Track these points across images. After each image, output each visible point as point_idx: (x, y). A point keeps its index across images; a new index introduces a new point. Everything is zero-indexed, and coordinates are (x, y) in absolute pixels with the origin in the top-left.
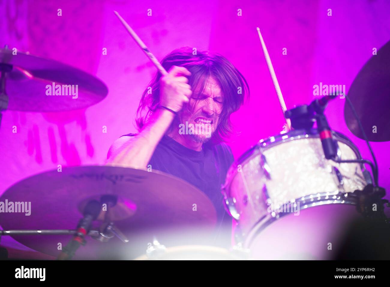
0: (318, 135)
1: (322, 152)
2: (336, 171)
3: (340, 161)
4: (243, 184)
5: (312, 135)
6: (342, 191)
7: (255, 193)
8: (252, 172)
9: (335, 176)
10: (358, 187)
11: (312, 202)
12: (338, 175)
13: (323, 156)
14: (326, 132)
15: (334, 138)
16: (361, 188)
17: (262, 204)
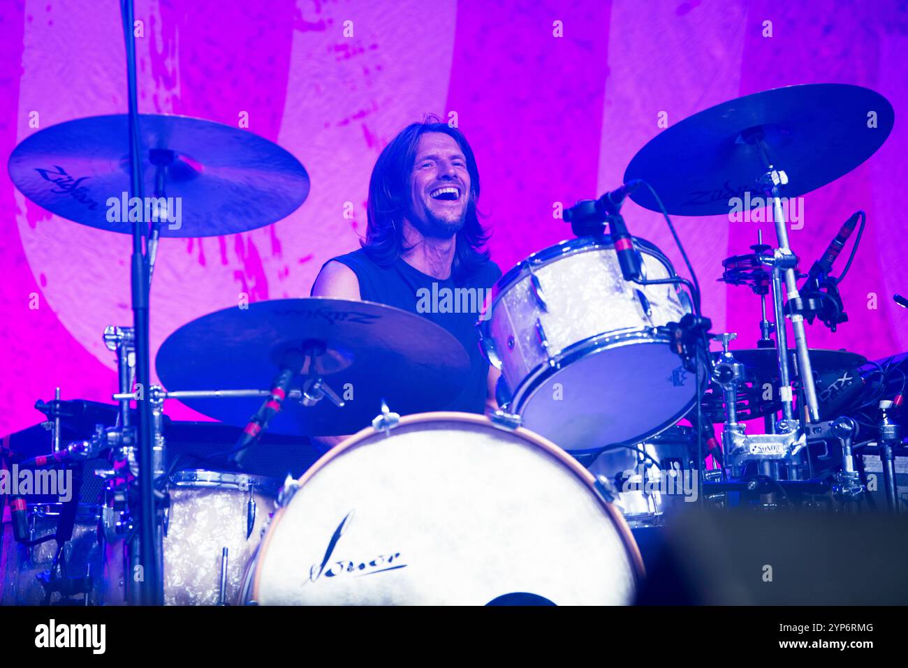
0: (612, 245)
1: (618, 269)
2: (641, 296)
3: (645, 282)
4: (507, 319)
5: (603, 243)
6: (649, 324)
7: (524, 331)
8: (519, 302)
9: (639, 304)
10: (672, 318)
11: (607, 344)
12: (644, 303)
13: (621, 275)
14: (624, 241)
15: (635, 247)
16: (677, 319)
17: (534, 348)
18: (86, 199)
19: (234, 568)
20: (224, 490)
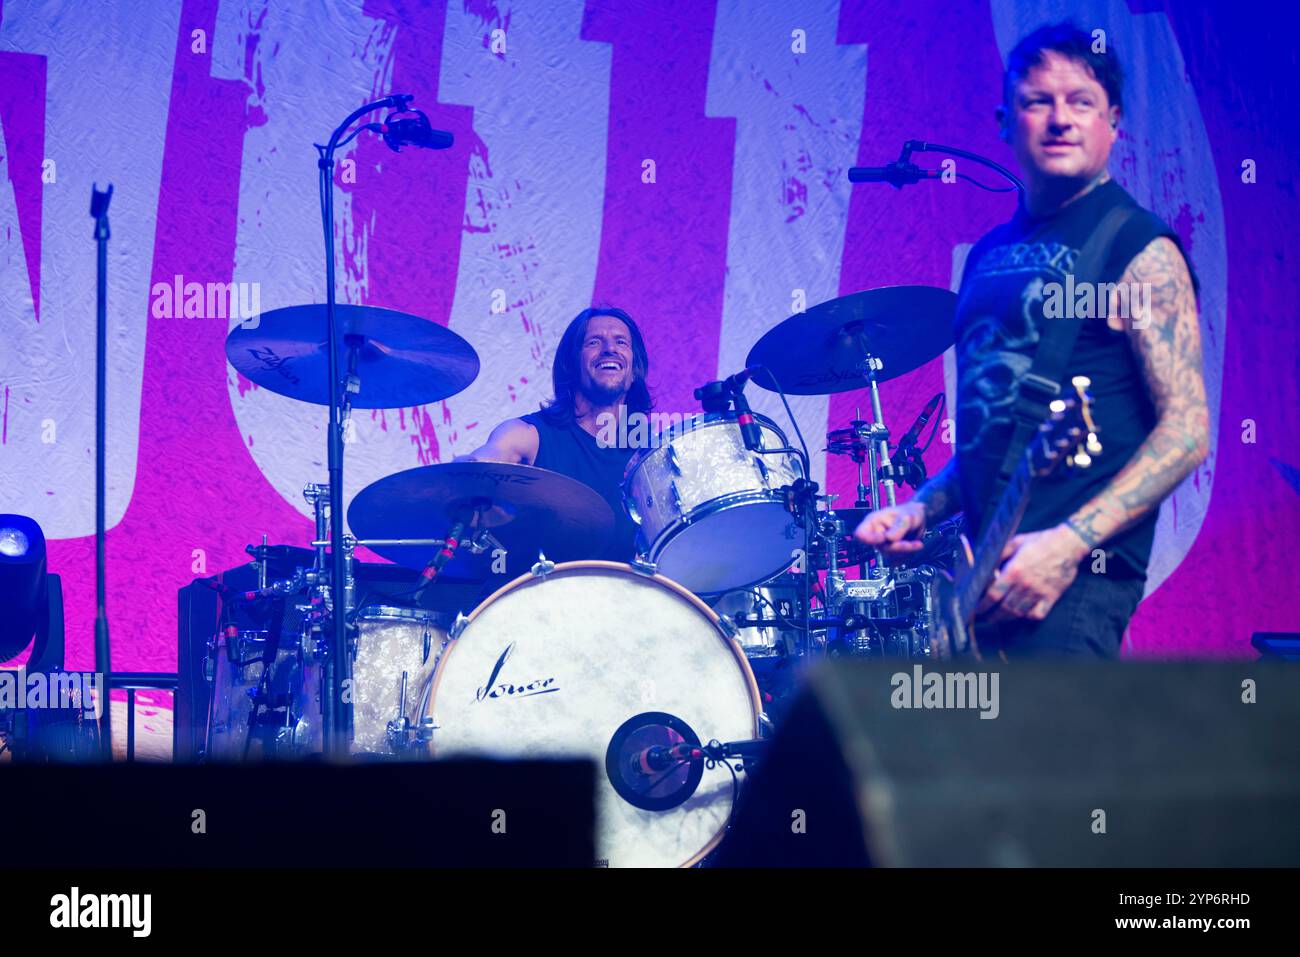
0: (736, 420)
1: (741, 440)
2: (760, 463)
3: (764, 452)
4: (646, 480)
5: (727, 417)
6: (766, 487)
7: (661, 492)
8: (657, 467)
9: (758, 470)
10: (786, 482)
11: (731, 503)
12: (762, 469)
13: (744, 446)
14: (746, 416)
15: (756, 421)
16: (790, 483)
17: (670, 507)
18: (290, 376)
19: (412, 688)
20: (404, 623)
